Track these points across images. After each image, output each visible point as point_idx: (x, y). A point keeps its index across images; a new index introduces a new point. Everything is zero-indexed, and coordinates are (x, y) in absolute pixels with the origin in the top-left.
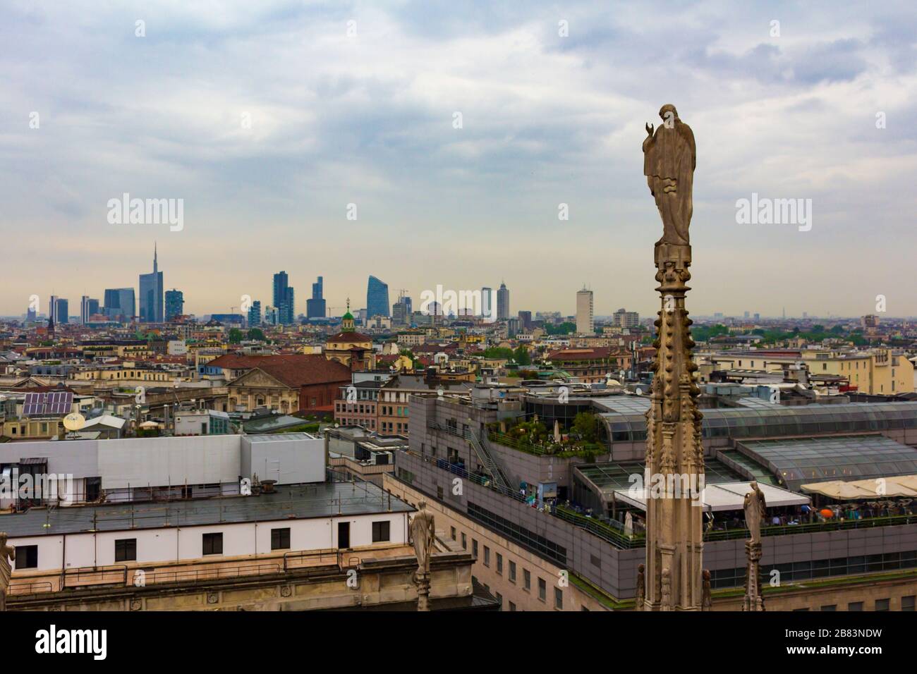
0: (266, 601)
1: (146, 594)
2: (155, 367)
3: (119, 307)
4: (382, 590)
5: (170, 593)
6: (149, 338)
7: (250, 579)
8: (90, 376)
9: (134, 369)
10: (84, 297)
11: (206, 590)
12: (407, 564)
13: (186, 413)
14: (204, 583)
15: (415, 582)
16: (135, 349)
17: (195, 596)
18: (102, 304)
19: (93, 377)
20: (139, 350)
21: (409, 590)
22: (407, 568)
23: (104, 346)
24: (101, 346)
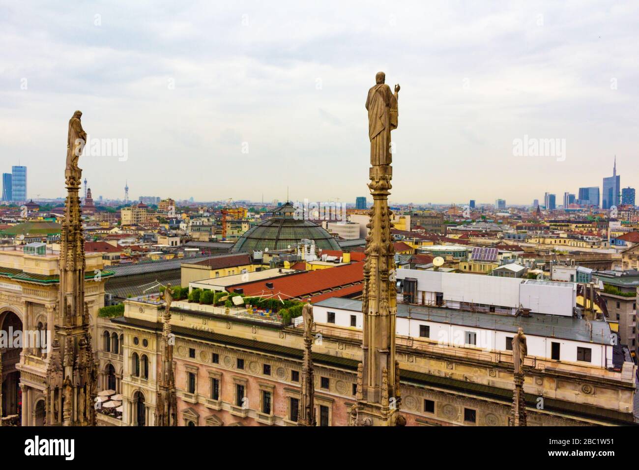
0: (480, 376)
1: (416, 354)
2: (580, 238)
3: (588, 200)
4: (558, 390)
5: (427, 357)
6: (596, 220)
7: (472, 361)
8: (538, 242)
9: (566, 238)
10: (565, 193)
11: (446, 360)
12: (578, 378)
13: (561, 267)
14: (445, 356)
15: (584, 392)
16: (583, 227)
17: (440, 362)
18: (577, 197)
19: (539, 242)
20: (586, 227)
21: (579, 396)
22: (577, 380)
23: (563, 224)
24: (561, 224)
